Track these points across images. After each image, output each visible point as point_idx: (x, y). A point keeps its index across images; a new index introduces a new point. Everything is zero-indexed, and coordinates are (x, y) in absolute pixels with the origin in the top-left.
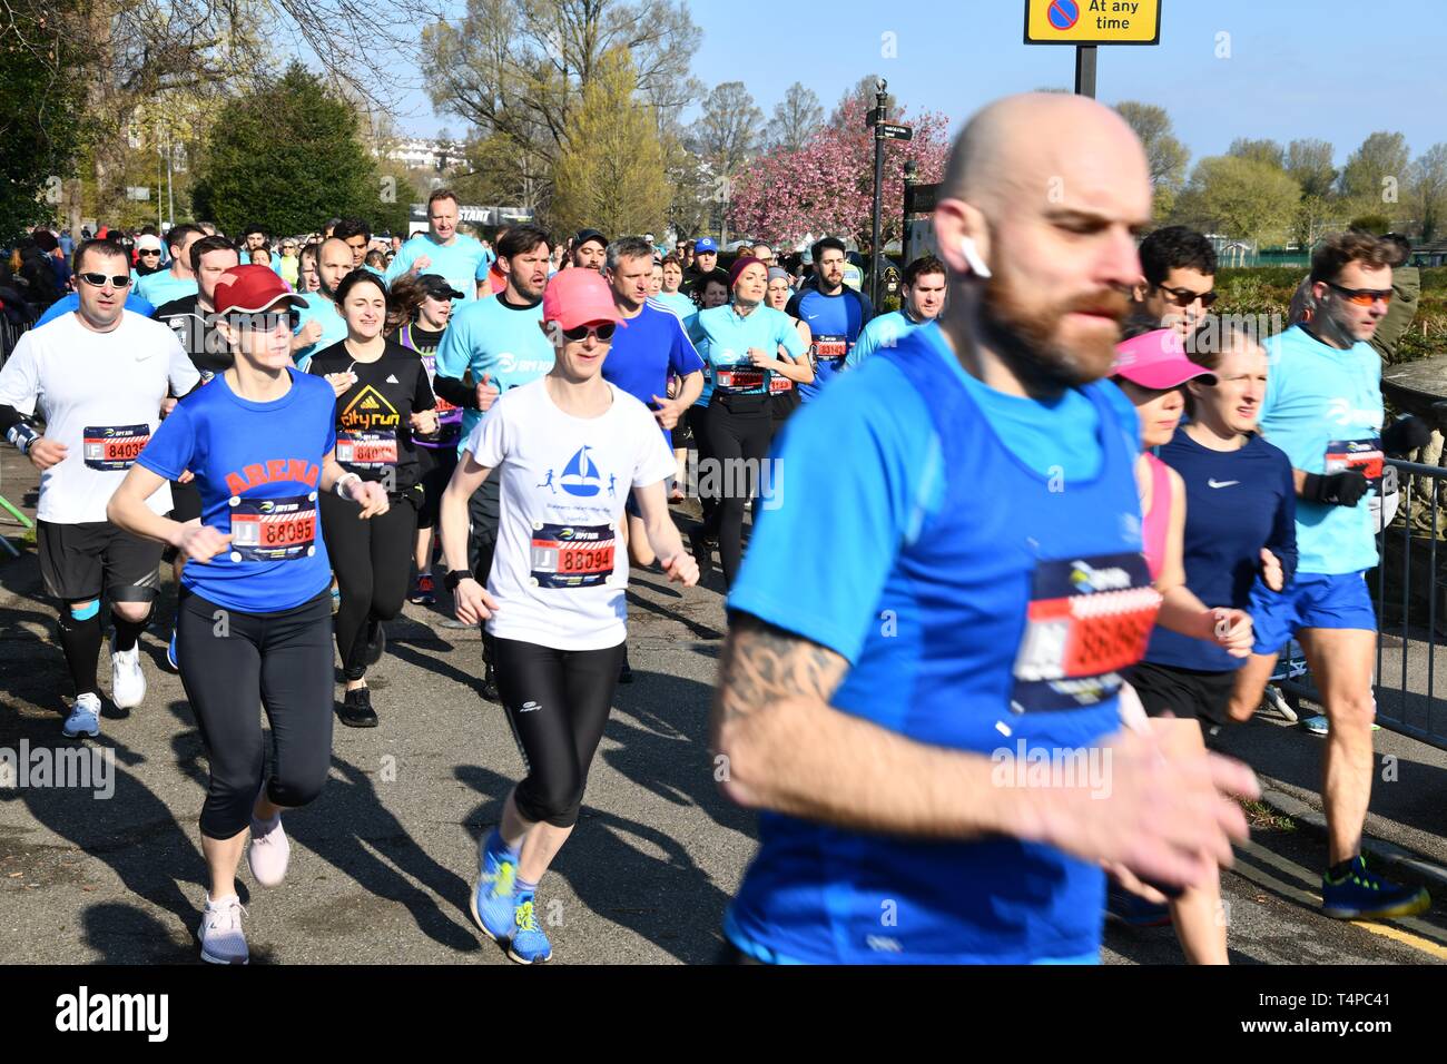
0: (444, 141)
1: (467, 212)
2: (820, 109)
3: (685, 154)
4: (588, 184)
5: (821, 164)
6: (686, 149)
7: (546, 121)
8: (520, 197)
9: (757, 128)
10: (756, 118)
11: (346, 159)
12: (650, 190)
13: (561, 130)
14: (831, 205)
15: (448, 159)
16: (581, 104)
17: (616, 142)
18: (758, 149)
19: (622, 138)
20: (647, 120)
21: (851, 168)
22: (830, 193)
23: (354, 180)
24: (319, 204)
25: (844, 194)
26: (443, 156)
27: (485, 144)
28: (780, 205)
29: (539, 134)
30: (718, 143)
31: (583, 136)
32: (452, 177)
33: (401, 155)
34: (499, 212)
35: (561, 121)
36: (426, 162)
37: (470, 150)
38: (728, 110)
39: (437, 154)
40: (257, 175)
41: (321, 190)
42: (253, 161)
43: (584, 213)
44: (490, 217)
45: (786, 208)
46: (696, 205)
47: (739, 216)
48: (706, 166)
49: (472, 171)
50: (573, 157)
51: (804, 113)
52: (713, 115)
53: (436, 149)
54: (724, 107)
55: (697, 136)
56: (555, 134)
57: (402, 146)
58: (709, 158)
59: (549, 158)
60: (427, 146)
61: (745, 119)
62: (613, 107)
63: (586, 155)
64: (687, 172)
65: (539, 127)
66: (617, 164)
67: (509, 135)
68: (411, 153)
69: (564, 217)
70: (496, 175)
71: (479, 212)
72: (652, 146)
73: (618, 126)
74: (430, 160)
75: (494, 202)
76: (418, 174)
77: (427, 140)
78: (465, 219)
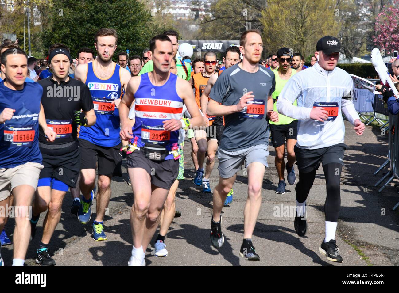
1: (209, 44)
4: (284, 24)
15: (200, 13)
26: (197, 11)
27: (221, 2)
33: (172, 11)
34: (228, 43)
36: (186, 15)
37: (213, 6)
39: (193, 10)
44: (223, 47)
46: (358, 34)
48: (365, 9)
49: (213, 19)
53: (193, 6)
57: (172, 5)
58: (367, 4)
60: (188, 5)
64: (353, 14)
68: (177, 10)
70: (228, 20)
74: (189, 13)
75: (228, 38)
76: (182, 23)
77: (187, 1)
78: (208, 49)
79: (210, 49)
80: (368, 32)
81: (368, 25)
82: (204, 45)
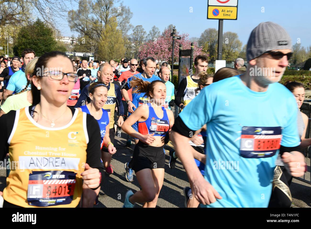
0: (73, 37)
2: (159, 32)
3: (129, 41)
4: (106, 48)
5: (160, 44)
6: (129, 40)
7: (97, 33)
8: (90, 50)
9: (145, 36)
10: (145, 33)
11: (50, 41)
12: (121, 49)
13: (100, 35)
14: (162, 54)
15: (74, 41)
16: (105, 30)
17: (113, 38)
18: (145, 41)
19: (114, 37)
20: (120, 33)
21: (167, 45)
22: (162, 51)
23: (52, 46)
25: (165, 51)
26: (73, 41)
28: (150, 53)
29: (95, 36)
30: (136, 39)
31: (105, 37)
32: (75, 46)
33: (63, 41)
34: (86, 54)
35: (100, 33)
36: (69, 42)
37: (79, 39)
38: (139, 32)
39: (71, 40)
40: (29, 44)
41: (44, 48)
42: (28, 41)
43: (105, 54)
44: (84, 55)
45: (152, 54)
46: (131, 53)
47: (141, 56)
48: (133, 44)
49: (79, 44)
50: (103, 41)
51: (156, 33)
52: (135, 33)
53: (71, 39)
54: (138, 31)
55: (131, 37)
56: (99, 36)
57: (63, 38)
58: (134, 42)
59: (97, 42)
60: (69, 38)
61: (142, 34)
62: (112, 30)
63: (106, 41)
64: (129, 45)
65: (95, 35)
66: (113, 43)
67: (88, 36)
68: (65, 40)
69: (101, 55)
70: (85, 45)
71: (81, 54)
72: (121, 39)
73: (113, 35)
74: (69, 41)
75: (84, 52)
76: (67, 45)
77: (69, 37)
80: (135, 52)
81: (134, 50)
82: (76, 54)
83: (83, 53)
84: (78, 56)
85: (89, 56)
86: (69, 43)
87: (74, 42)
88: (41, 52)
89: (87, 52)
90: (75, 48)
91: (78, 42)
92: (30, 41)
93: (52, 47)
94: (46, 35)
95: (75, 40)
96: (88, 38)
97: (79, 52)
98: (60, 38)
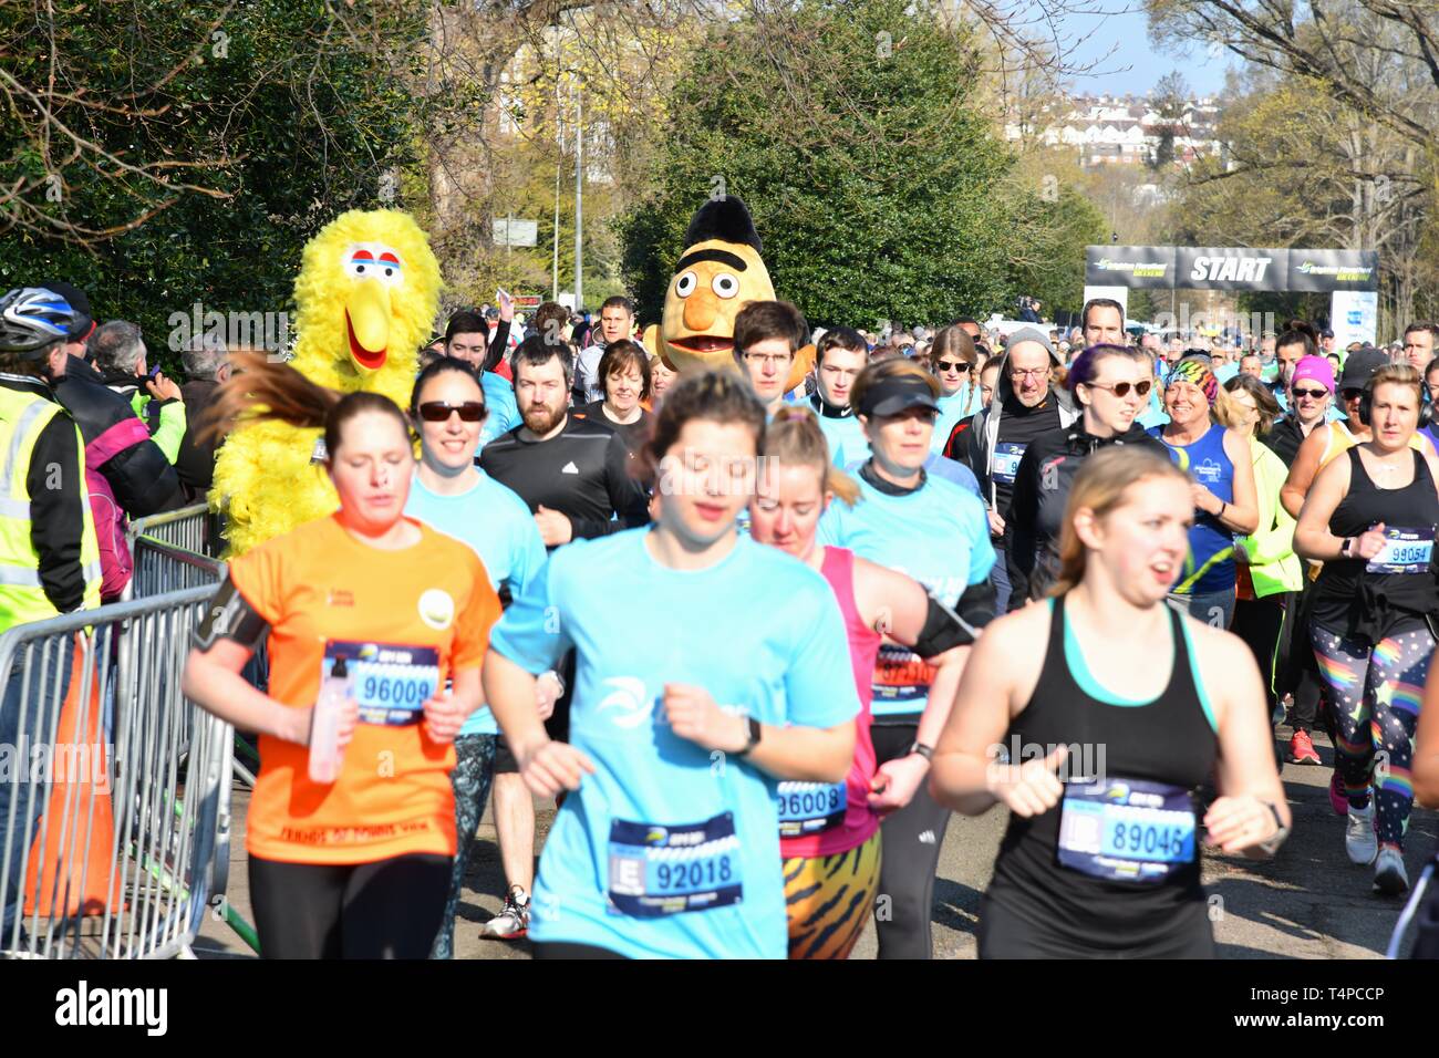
0: (1170, 99)
1: (1216, 261)
8: (1343, 224)
11: (951, 150)
15: (1177, 141)
23: (965, 198)
24: (890, 250)
26: (1166, 134)
27: (1267, 106)
32: (1186, 182)
33: (1072, 136)
34: (1291, 259)
36: (1125, 149)
37: (1228, 117)
39: (1151, 131)
40: (762, 189)
41: (892, 221)
42: (754, 160)
44: (1271, 273)
49: (1231, 167)
53: (1152, 118)
57: (1073, 115)
60: (1132, 113)
67: (1323, 83)
68: (1094, 129)
71: (1245, 260)
74: (1137, 142)
76: (1108, 177)
77: (1130, 99)
78: (1212, 278)
79: (1221, 278)
82: (1197, 265)
83: (1263, 255)
84: (1214, 285)
85: (1329, 286)
86: (1134, 155)
87: (1180, 149)
88: (870, 260)
89: (1303, 243)
90: (1190, 206)
91: (1217, 144)
92: (773, 153)
93: (969, 211)
94: (920, 93)
95: (1194, 126)
96: (1322, 98)
97: (1231, 240)
98: (1046, 109)
